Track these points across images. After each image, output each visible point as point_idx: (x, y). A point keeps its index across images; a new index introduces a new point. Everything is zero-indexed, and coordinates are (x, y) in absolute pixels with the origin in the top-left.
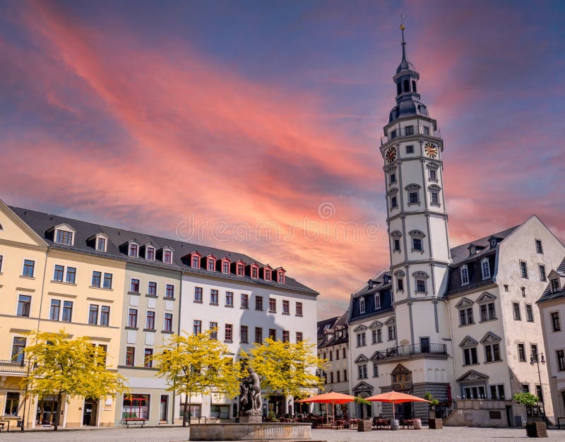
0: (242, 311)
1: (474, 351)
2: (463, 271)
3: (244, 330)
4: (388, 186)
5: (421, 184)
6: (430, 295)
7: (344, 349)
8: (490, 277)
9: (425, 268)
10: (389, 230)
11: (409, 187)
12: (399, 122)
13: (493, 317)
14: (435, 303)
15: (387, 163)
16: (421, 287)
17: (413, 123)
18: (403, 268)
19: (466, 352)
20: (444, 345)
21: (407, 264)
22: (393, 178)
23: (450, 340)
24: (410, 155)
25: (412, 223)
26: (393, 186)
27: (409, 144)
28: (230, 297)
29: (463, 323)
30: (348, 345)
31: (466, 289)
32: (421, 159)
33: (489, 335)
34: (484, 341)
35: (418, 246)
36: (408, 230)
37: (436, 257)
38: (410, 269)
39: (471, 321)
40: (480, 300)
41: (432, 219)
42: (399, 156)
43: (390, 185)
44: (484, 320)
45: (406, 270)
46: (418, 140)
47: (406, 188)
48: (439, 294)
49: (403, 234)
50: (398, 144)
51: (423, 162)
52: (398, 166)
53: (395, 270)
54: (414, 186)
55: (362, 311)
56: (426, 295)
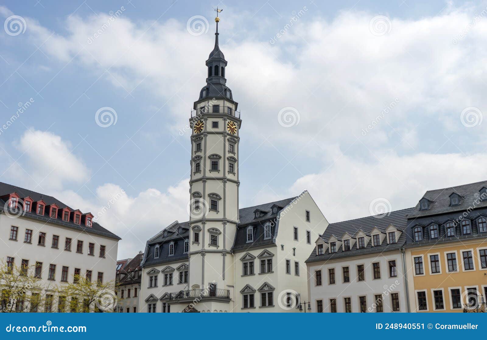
0: (53, 250)
1: (252, 297)
2: (249, 230)
3: (52, 268)
4: (194, 153)
5: (222, 155)
6: (221, 248)
7: (136, 289)
8: (270, 238)
9: (219, 226)
10: (190, 190)
11: (212, 157)
12: (208, 100)
13: (270, 270)
14: (224, 255)
15: (195, 134)
16: (214, 241)
17: (220, 103)
18: (200, 225)
19: (245, 297)
20: (228, 291)
21: (203, 221)
22: (199, 148)
23: (233, 287)
24: (215, 130)
26: (198, 154)
27: (215, 120)
29: (245, 274)
30: (140, 286)
31: (250, 246)
32: (224, 134)
33: (266, 285)
34: (261, 289)
35: (214, 207)
36: (207, 192)
37: (228, 217)
38: (206, 226)
39: (252, 273)
40: (261, 256)
41: (228, 186)
42: (206, 129)
43: (196, 152)
44: (263, 272)
45: (203, 226)
46: (223, 118)
47: (209, 157)
48: (229, 248)
49: (203, 195)
50: (206, 120)
51: (225, 136)
52: (204, 138)
53: (193, 225)
54: (216, 156)
55: (156, 256)
56: (217, 248)
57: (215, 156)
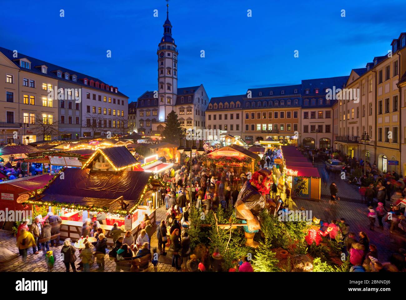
1: (183, 122)
2: (182, 98)
4: (160, 66)
5: (172, 68)
6: (172, 104)
7: (134, 117)
8: (191, 102)
9: (171, 96)
10: (158, 81)
12: (165, 43)
14: (173, 107)
15: (159, 58)
16: (169, 101)
17: (170, 45)
18: (164, 95)
19: (181, 122)
21: (165, 93)
22: (162, 64)
24: (169, 57)
25: (168, 80)
26: (162, 66)
27: (169, 52)
30: (136, 115)
31: (183, 104)
33: (189, 118)
34: (187, 120)
35: (169, 88)
36: (166, 83)
37: (174, 92)
38: (166, 95)
39: (184, 114)
40: (187, 108)
41: (174, 79)
42: (165, 56)
44: (188, 114)
46: (172, 52)
47: (167, 68)
48: (174, 104)
49: (164, 83)
50: (165, 52)
51: (173, 60)
52: (164, 59)
53: (160, 95)
54: (169, 68)
56: (170, 104)
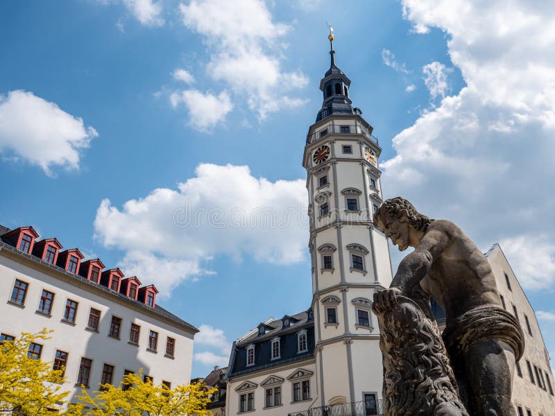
0: (89, 334)
3: (86, 364)
4: (315, 190)
5: (362, 190)
6: (376, 331)
11: (347, 192)
12: (332, 120)
15: (316, 164)
16: (364, 320)
17: (350, 122)
18: (338, 293)
21: (344, 287)
22: (324, 181)
24: (348, 156)
26: (324, 190)
27: (346, 143)
28: (72, 308)
32: (362, 162)
35: (358, 264)
36: (345, 243)
37: (381, 280)
38: (348, 294)
42: (333, 154)
43: (318, 189)
45: (343, 295)
46: (358, 140)
47: (343, 193)
49: (337, 248)
50: (332, 143)
51: (363, 165)
52: (331, 167)
53: (322, 297)
54: (353, 191)
55: (249, 363)
56: (371, 332)
57: (351, 191)
